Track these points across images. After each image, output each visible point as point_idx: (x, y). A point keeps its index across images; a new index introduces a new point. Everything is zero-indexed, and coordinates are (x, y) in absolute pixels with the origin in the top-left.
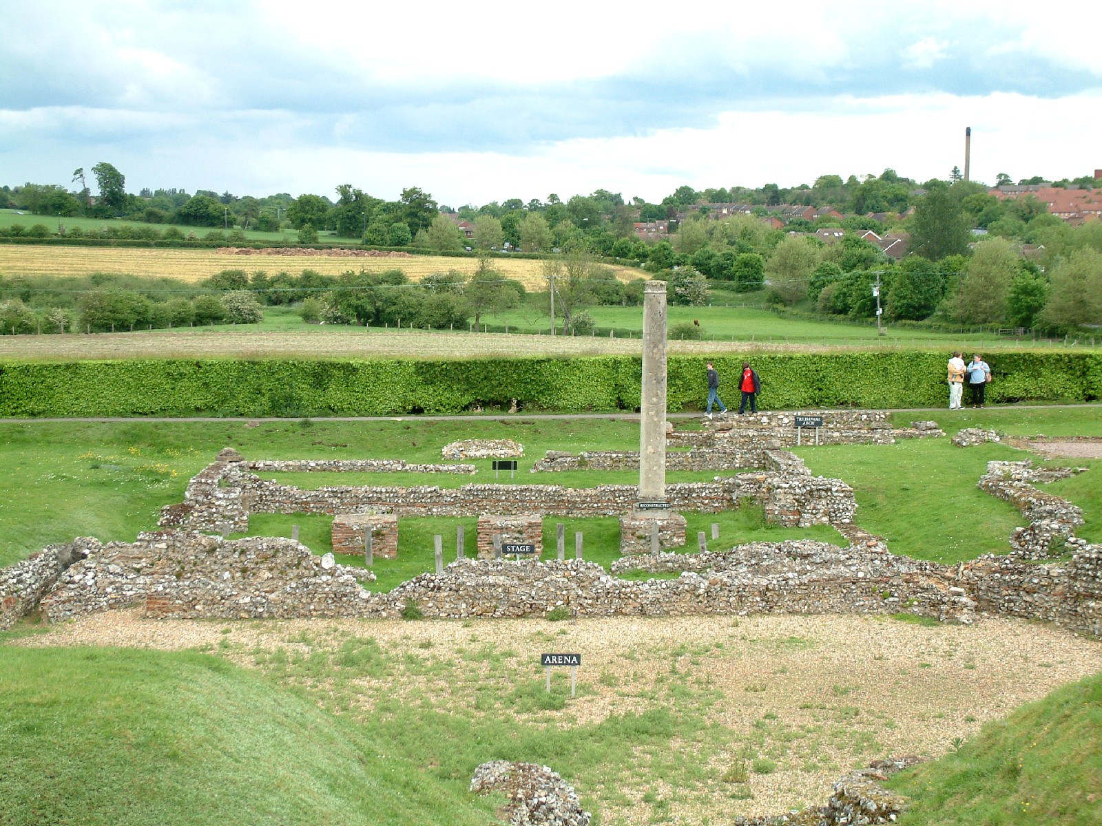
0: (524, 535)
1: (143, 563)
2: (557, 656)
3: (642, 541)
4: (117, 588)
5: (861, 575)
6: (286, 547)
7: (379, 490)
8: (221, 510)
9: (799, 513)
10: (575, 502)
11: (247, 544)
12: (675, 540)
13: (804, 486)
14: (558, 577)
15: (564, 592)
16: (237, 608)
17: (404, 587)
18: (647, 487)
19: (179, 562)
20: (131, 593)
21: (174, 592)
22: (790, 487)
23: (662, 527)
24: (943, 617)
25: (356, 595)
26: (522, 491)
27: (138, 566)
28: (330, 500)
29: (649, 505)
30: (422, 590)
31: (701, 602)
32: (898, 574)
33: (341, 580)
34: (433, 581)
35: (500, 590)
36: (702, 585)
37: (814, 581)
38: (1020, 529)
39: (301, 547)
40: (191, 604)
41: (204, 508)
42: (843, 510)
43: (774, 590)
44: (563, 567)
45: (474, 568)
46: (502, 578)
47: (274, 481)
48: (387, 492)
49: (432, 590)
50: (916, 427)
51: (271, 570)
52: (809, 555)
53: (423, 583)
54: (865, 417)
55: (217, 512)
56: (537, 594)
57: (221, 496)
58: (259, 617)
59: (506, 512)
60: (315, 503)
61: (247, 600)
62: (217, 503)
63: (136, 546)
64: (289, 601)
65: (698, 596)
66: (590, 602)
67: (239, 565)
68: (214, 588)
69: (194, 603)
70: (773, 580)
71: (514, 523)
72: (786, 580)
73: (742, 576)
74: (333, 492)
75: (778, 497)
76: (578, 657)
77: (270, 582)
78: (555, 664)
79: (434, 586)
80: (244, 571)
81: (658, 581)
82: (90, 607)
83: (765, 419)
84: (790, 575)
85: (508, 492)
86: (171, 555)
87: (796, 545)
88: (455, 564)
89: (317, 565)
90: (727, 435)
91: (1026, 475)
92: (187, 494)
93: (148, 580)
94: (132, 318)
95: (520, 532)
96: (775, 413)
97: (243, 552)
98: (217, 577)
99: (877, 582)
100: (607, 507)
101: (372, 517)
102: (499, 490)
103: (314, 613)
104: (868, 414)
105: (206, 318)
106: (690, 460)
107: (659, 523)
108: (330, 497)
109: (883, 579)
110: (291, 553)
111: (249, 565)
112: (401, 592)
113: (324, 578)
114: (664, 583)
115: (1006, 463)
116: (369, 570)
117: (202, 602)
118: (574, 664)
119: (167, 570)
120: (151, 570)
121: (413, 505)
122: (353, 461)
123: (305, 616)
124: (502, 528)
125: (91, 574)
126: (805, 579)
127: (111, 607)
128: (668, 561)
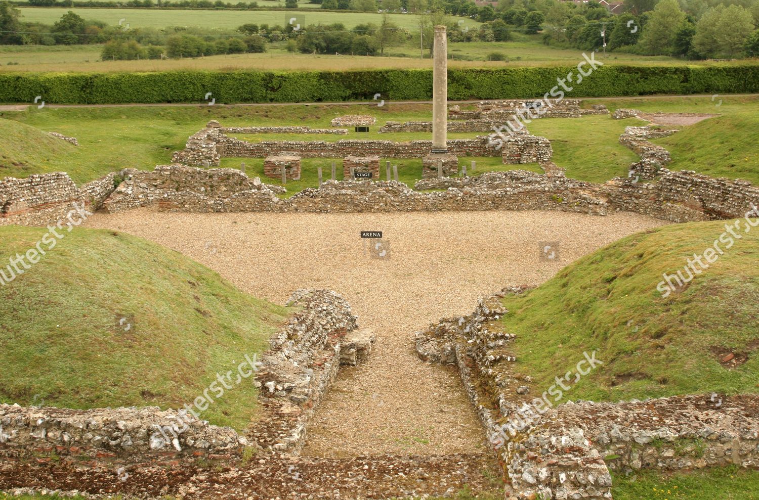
0: (369, 168)
1: (159, 182)
2: (369, 232)
3: (434, 171)
4: (145, 196)
5: (547, 189)
6: (234, 174)
7: (292, 143)
8: (204, 154)
9: (520, 155)
10: (399, 150)
11: (213, 172)
12: (452, 170)
13: (523, 141)
14: (381, 191)
15: (384, 199)
16: (207, 206)
17: (297, 196)
18: (436, 141)
19: (177, 182)
20: (152, 198)
21: (173, 198)
22: (516, 141)
23: (445, 163)
24: (590, 211)
25: (271, 200)
26: (370, 143)
27: (155, 184)
28: (265, 149)
29: (438, 151)
30: (306, 197)
31: (458, 204)
32: (567, 188)
33: (263, 192)
34: (312, 192)
35: (349, 197)
36: (460, 195)
37: (521, 192)
38: (634, 164)
39: (242, 174)
40: (183, 204)
41: (195, 152)
42: (544, 154)
43: (498, 197)
44: (385, 185)
45: (336, 185)
46: (350, 191)
47: (236, 138)
48: (296, 144)
49: (312, 197)
50: (594, 108)
51: (226, 186)
52: (521, 178)
53: (307, 193)
54: (567, 102)
55: (203, 155)
56: (369, 199)
57: (204, 146)
58: (219, 211)
59: (362, 155)
60: (257, 150)
61: (213, 202)
62: (203, 150)
63: (154, 173)
64: (234, 203)
65: (457, 201)
66: (398, 204)
67: (209, 184)
68: (194, 196)
69: (184, 203)
70: (499, 191)
71: (363, 161)
72: (506, 192)
73: (484, 190)
74: (266, 144)
75: (509, 147)
76: (381, 233)
77: (226, 193)
78: (368, 237)
79: (313, 195)
80: (212, 186)
81: (437, 193)
82: (130, 206)
83: (512, 104)
84: (508, 189)
85: (362, 144)
86: (173, 178)
87: (515, 173)
88: (325, 183)
89: (251, 183)
90: (488, 113)
91: (645, 134)
92: (187, 145)
93: (161, 191)
94: (195, 51)
95: (366, 166)
96: (518, 100)
97: (211, 177)
98: (197, 190)
99: (555, 193)
100: (417, 152)
101: (286, 158)
102: (358, 143)
103: (248, 209)
104: (569, 101)
105: (234, 49)
106: (465, 126)
107: (443, 161)
108: (265, 147)
109: (558, 191)
110: (236, 178)
111: (214, 184)
112: (295, 198)
113: (253, 191)
114: (441, 193)
115: (636, 127)
116: (282, 186)
117: (188, 203)
118: (379, 237)
119: (171, 186)
120: (163, 186)
121: (311, 151)
122: (281, 127)
123: (244, 211)
124: (356, 164)
125: (130, 188)
126: (516, 191)
127: (142, 206)
128: (445, 182)
